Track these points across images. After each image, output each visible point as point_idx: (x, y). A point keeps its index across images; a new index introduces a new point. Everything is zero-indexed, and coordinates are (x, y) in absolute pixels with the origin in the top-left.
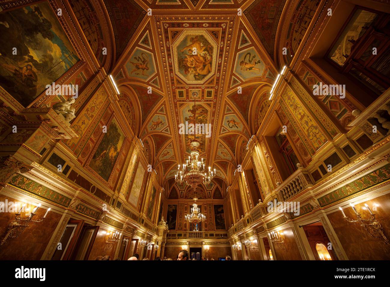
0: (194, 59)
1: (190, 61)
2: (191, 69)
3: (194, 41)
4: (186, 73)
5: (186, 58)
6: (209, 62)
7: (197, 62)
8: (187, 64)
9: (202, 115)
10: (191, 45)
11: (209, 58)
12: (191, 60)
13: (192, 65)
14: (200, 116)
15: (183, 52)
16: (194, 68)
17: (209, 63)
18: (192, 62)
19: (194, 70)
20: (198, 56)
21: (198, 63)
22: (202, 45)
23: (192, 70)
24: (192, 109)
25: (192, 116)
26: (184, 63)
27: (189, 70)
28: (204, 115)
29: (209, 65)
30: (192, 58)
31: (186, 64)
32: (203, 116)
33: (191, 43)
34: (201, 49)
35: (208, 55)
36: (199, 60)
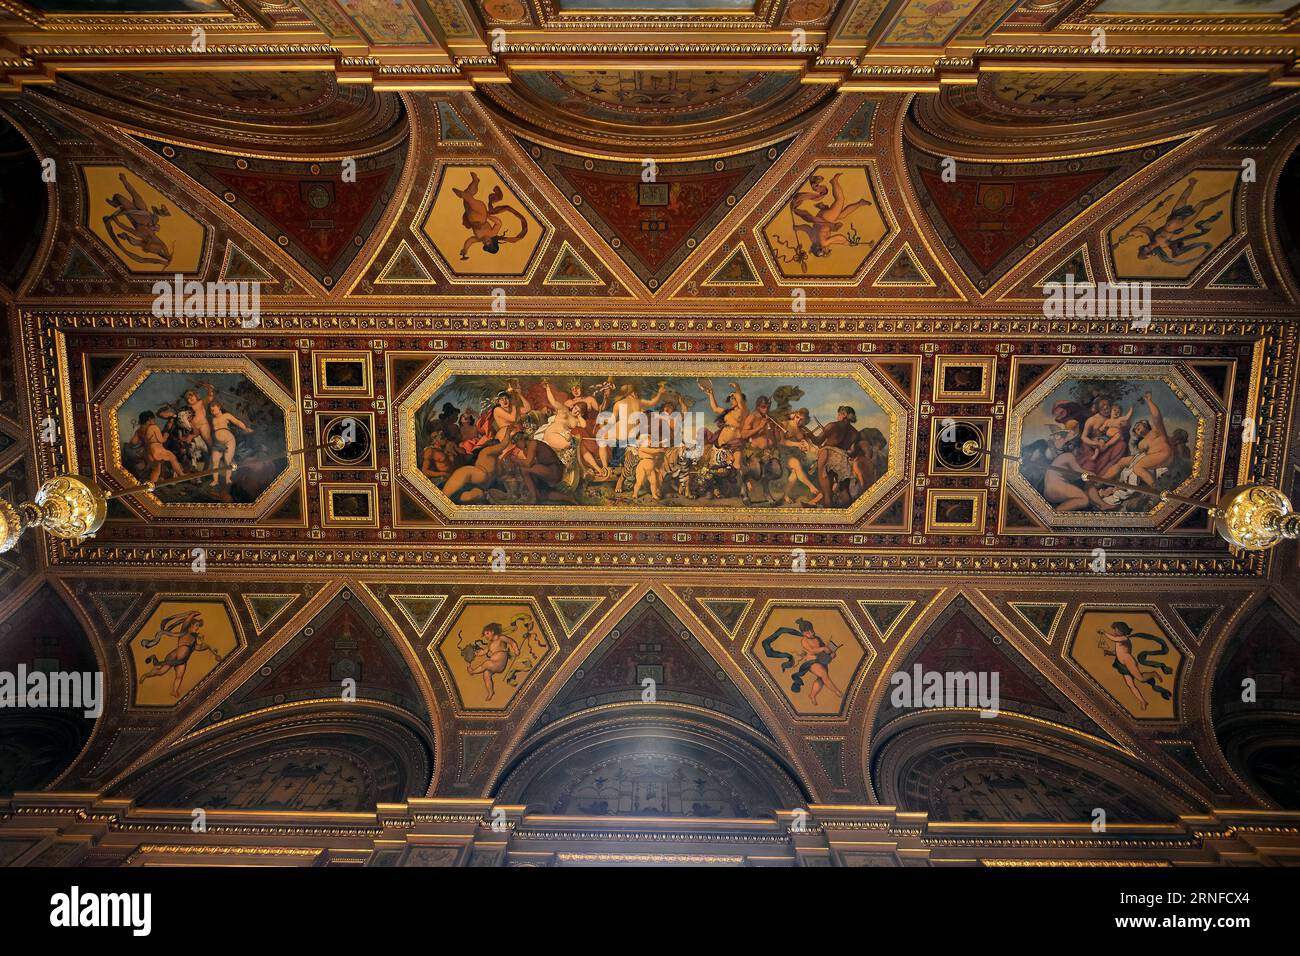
0: (1112, 441)
1: (1107, 428)
2: (1074, 428)
3: (1176, 445)
4: (1061, 409)
5: (1121, 413)
6: (1096, 499)
7: (1101, 454)
8: (1098, 415)
9: (813, 479)
10: (1165, 433)
11: (1111, 500)
12: (1109, 432)
13: (1091, 436)
14: (805, 469)
15: (1142, 401)
16: (1078, 442)
17: (1090, 499)
18: (1104, 433)
19: (1068, 443)
20: (1124, 459)
21: (1094, 457)
22: (1160, 472)
23: (1071, 436)
24: (858, 426)
25: (811, 427)
26: (1101, 404)
27: (1072, 422)
28: (813, 489)
29: (1084, 502)
30: (1117, 436)
31: (1098, 412)
32: (807, 482)
33: (1170, 433)
34: (1146, 469)
35: (1123, 494)
36: (1109, 461)
